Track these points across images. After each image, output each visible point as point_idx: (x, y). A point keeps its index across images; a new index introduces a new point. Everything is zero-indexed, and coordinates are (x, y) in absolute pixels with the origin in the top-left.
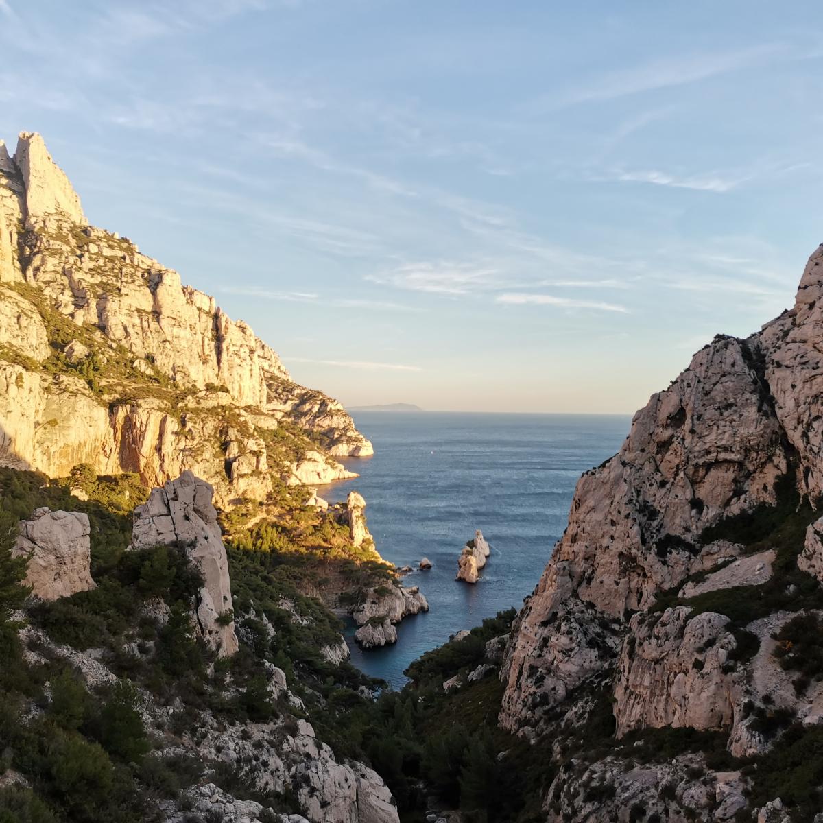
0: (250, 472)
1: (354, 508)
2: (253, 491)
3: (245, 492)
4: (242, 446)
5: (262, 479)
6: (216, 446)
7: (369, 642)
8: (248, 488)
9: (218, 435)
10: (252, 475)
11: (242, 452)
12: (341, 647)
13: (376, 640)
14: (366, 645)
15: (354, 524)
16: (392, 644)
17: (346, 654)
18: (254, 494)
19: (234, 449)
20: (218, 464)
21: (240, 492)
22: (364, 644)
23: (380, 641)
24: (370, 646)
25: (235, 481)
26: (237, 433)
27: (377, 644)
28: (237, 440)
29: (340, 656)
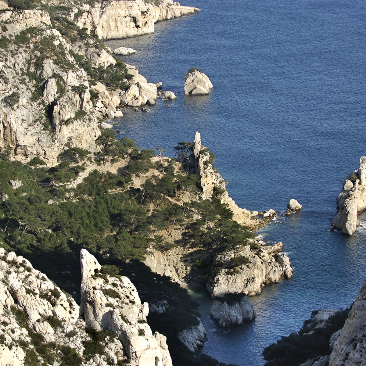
0: (73, 116)
1: (201, 152)
2: (79, 138)
3: (70, 139)
4: (62, 83)
5: (87, 122)
6: (30, 85)
7: (225, 321)
8: (72, 135)
9: (32, 70)
10: (75, 119)
11: (61, 91)
12: (197, 329)
13: (234, 319)
14: (222, 324)
15: (202, 173)
16: (251, 321)
17: (202, 334)
18: (80, 141)
19: (52, 87)
20: (37, 108)
21: (65, 141)
22: (220, 323)
23: (237, 320)
24: (226, 325)
25: (58, 129)
26: (54, 66)
27: (234, 322)
28: (55, 76)
29: (197, 338)
